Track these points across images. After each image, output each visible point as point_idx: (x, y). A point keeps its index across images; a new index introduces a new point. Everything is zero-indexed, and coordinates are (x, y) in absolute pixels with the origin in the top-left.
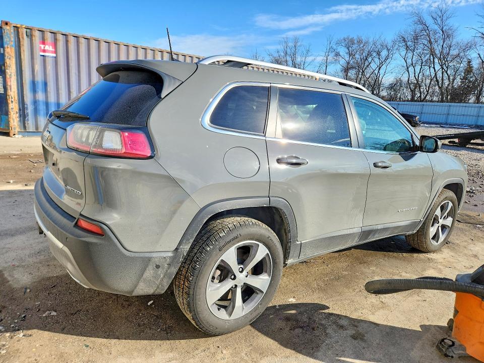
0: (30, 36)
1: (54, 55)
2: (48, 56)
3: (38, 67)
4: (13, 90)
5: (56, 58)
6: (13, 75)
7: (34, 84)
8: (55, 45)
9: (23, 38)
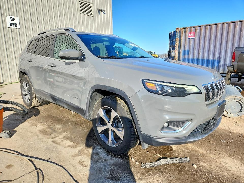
0: (185, 32)
1: (194, 37)
2: (191, 38)
3: (187, 44)
4: (176, 55)
5: (194, 38)
6: (177, 49)
7: (184, 52)
8: (195, 33)
9: (183, 33)
